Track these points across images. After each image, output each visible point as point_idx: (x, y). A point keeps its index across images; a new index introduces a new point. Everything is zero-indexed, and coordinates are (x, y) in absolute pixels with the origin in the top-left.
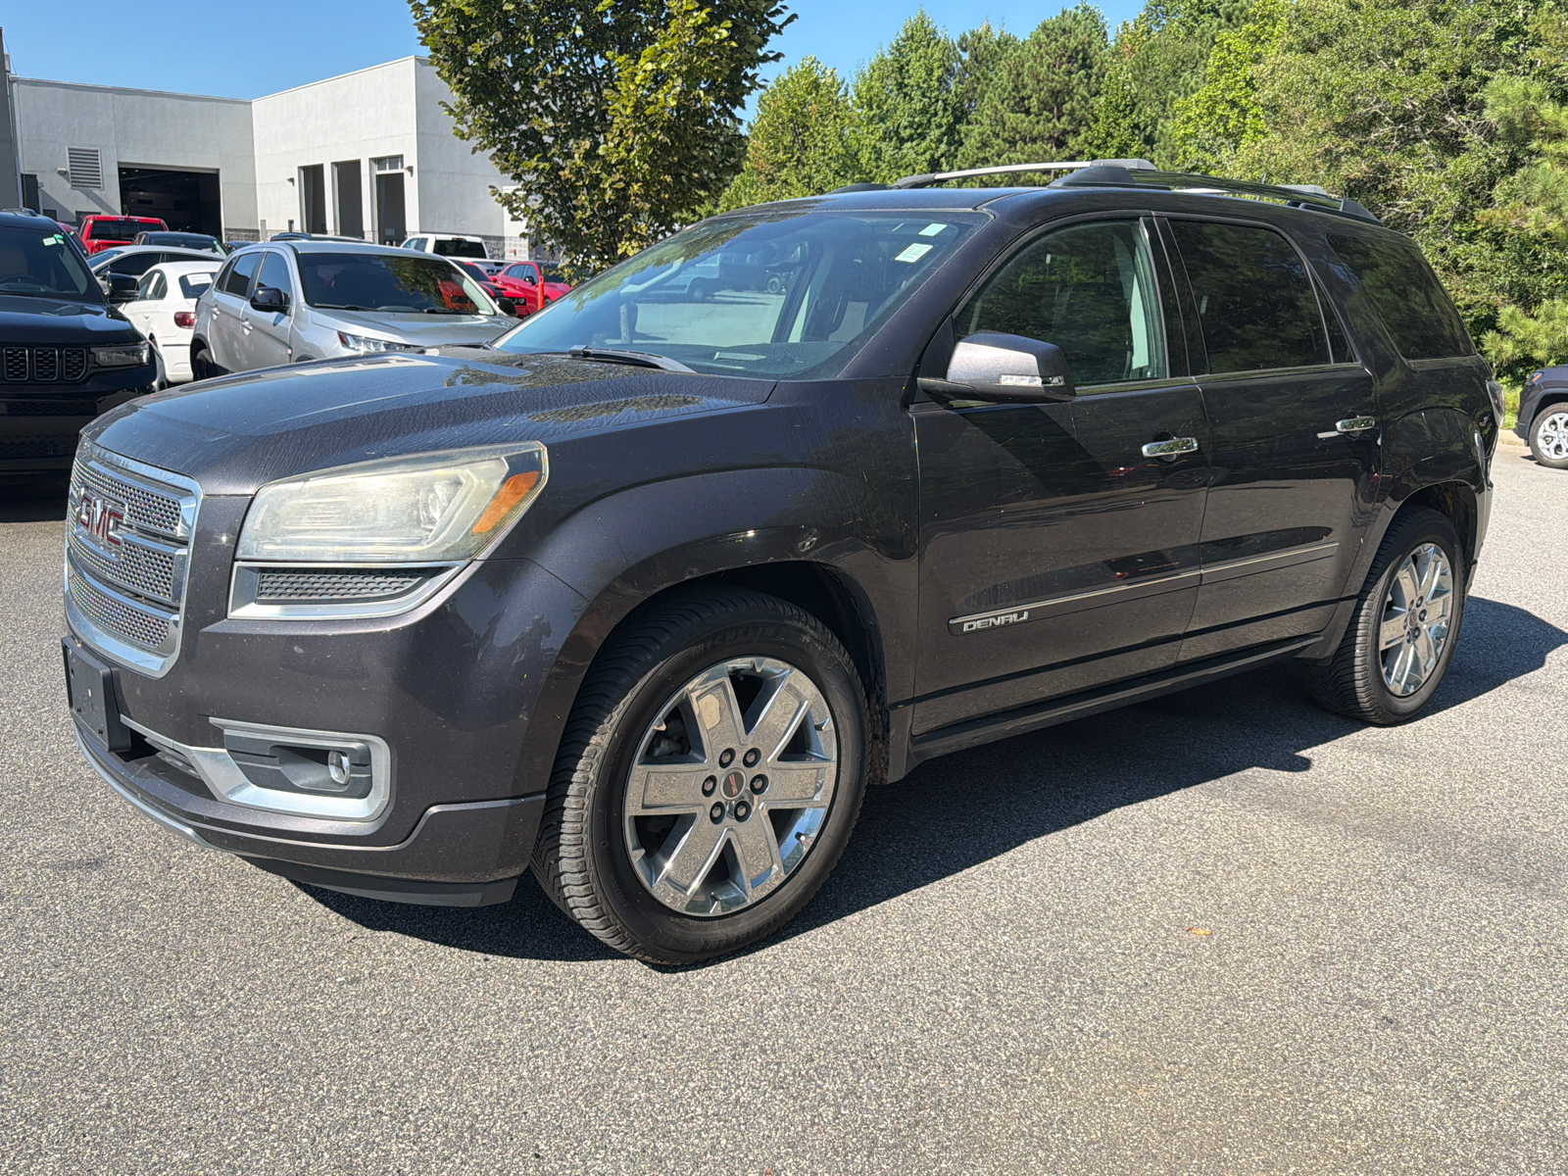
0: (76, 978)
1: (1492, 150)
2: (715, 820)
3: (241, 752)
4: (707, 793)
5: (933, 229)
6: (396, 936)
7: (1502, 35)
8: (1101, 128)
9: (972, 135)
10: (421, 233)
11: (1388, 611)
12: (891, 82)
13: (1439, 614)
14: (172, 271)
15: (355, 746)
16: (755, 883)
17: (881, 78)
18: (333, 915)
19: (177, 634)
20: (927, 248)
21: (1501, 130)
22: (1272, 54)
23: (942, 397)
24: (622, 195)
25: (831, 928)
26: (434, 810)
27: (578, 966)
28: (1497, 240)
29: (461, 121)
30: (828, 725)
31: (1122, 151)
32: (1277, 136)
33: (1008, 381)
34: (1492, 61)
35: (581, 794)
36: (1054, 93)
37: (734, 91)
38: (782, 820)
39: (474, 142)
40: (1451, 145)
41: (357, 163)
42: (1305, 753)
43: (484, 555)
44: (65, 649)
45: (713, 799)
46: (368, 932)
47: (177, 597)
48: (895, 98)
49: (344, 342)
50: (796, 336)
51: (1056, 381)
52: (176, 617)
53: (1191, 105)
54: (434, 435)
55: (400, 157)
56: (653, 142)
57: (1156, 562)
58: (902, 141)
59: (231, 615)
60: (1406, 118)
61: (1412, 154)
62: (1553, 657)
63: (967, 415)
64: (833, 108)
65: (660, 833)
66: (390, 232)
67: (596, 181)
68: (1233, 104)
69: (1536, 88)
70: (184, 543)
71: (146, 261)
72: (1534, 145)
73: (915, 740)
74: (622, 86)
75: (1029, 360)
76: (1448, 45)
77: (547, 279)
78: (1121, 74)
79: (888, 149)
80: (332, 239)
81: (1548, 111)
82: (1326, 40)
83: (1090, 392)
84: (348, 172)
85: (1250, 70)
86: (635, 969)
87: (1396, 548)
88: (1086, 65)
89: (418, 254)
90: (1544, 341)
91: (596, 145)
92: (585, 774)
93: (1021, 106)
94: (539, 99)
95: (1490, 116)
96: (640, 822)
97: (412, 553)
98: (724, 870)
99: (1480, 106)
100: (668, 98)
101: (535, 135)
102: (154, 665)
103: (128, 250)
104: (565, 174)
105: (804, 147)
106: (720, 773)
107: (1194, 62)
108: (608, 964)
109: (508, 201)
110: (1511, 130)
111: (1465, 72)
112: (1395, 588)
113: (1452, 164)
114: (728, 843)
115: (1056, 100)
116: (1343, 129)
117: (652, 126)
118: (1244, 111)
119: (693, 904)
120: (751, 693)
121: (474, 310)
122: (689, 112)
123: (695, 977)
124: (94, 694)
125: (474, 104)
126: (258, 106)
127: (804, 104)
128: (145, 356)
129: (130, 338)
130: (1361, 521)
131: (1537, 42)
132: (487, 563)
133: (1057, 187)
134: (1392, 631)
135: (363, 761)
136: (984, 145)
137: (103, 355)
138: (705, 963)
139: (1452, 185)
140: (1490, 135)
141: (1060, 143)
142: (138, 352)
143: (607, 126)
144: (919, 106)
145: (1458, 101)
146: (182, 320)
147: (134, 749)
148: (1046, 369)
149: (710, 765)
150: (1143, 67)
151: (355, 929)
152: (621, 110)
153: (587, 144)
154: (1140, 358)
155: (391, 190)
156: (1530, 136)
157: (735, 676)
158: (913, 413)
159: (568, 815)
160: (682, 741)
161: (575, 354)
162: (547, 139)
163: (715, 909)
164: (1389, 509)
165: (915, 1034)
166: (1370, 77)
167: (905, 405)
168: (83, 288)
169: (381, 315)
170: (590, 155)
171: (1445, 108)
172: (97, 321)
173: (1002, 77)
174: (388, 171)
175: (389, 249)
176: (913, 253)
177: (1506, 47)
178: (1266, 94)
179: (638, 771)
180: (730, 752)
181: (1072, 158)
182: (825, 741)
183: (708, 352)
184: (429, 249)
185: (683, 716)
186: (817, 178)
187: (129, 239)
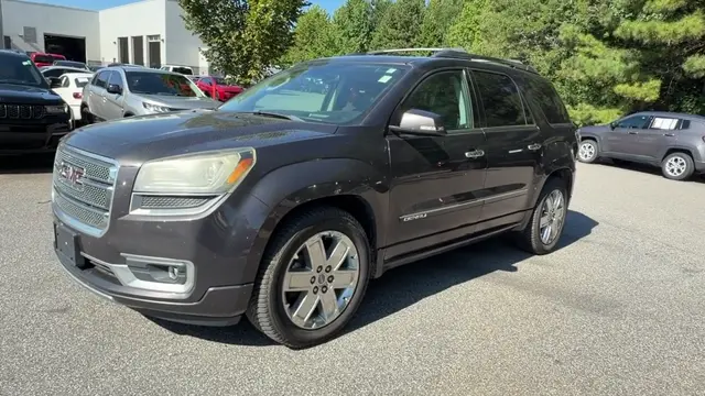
0: (63, 356)
1: (561, 49)
2: (315, 293)
3: (134, 267)
4: (312, 283)
5: (392, 71)
6: (190, 337)
7: (565, 9)
8: (422, 36)
9: (376, 36)
10: (167, 64)
11: (543, 214)
12: (346, 16)
13: (559, 216)
14: (72, 77)
15: (181, 264)
16: (329, 316)
17: (343, 14)
18: (164, 329)
19: (108, 221)
20: (389, 78)
21: (565, 43)
22: (485, 12)
23: (397, 133)
24: (250, 53)
25: (355, 332)
26: (211, 289)
27: (261, 348)
28: (563, 81)
29: (188, 22)
30: (356, 256)
31: (430, 45)
32: (485, 42)
33: (423, 128)
34: (562, 18)
35: (267, 283)
36: (406, 22)
37: (294, 16)
38: (338, 292)
39: (193, 31)
40: (547, 47)
41: (141, 38)
42: (514, 265)
43: (231, 191)
44: (55, 226)
45: (314, 285)
46: (178, 336)
47: (108, 206)
48: (347, 21)
49: (145, 106)
50: (330, 108)
51: (440, 129)
52: (107, 214)
53: (455, 29)
54: (209, 144)
55: (159, 36)
56: (263, 34)
57: (469, 196)
58: (350, 37)
59: (131, 213)
60: (532, 37)
61: (534, 50)
62: (594, 230)
63: (406, 140)
64: (325, 24)
65: (294, 298)
66: (154, 64)
67: (240, 48)
68: (470, 29)
69: (577, 28)
70: (112, 185)
71: (60, 72)
72: (576, 48)
73: (385, 262)
74: (251, 12)
75: (431, 120)
76: (546, 13)
77: (217, 83)
78: (430, 17)
79: (345, 39)
80: (131, 66)
81: (581, 37)
82: (504, 8)
83: (450, 133)
84: (138, 41)
85: (476, 17)
86: (284, 349)
87: (546, 192)
88: (417, 12)
89: (166, 72)
90: (579, 118)
91: (240, 34)
92: (269, 275)
93: (394, 26)
94: (218, 16)
95: (561, 37)
96: (287, 293)
97: (204, 190)
98: (317, 312)
99: (558, 33)
100: (269, 17)
101: (217, 30)
102: (97, 233)
103: (51, 68)
104: (228, 44)
105: (313, 38)
106: (317, 275)
107: (455, 13)
108: (273, 347)
109: (206, 54)
110: (568, 43)
111: (552, 22)
112: (545, 206)
113: (547, 54)
114: (320, 301)
115: (407, 24)
116: (510, 40)
117: (263, 28)
118: (474, 32)
119: (307, 324)
120: (329, 244)
121: (194, 95)
122: (277, 24)
123: (308, 351)
124: (68, 244)
125: (193, 16)
126: (101, 13)
127: (313, 22)
128: (66, 110)
129: (60, 103)
130: (535, 182)
131: (578, 11)
132: (233, 194)
133: (433, 58)
134: (544, 221)
135: (183, 270)
136: (380, 40)
137: (49, 109)
138: (311, 346)
139: (547, 61)
140: (561, 44)
141: (408, 41)
142: (63, 108)
143: (245, 27)
144: (356, 24)
145: (550, 32)
146: (76, 96)
147: (86, 265)
148: (437, 124)
149: (313, 271)
150: (438, 14)
151: (172, 335)
152: (251, 20)
153: (237, 33)
154: (463, 121)
155: (155, 48)
156: (574, 45)
157: (323, 237)
158: (388, 139)
159: (261, 291)
160: (304, 263)
161: (255, 114)
162: (221, 31)
163: (314, 326)
164: (544, 178)
165: (391, 371)
166: (520, 22)
167: (385, 136)
168: (39, 82)
169: (158, 96)
170: (238, 38)
171: (545, 34)
172: (46, 95)
173: (387, 15)
174: (154, 41)
175: (154, 70)
176: (385, 79)
177: (567, 13)
178: (482, 26)
179: (288, 274)
180: (321, 267)
181: (412, 47)
182: (355, 263)
183: (307, 114)
184: (171, 70)
185: (304, 254)
186: (319, 49)
187: (51, 63)
